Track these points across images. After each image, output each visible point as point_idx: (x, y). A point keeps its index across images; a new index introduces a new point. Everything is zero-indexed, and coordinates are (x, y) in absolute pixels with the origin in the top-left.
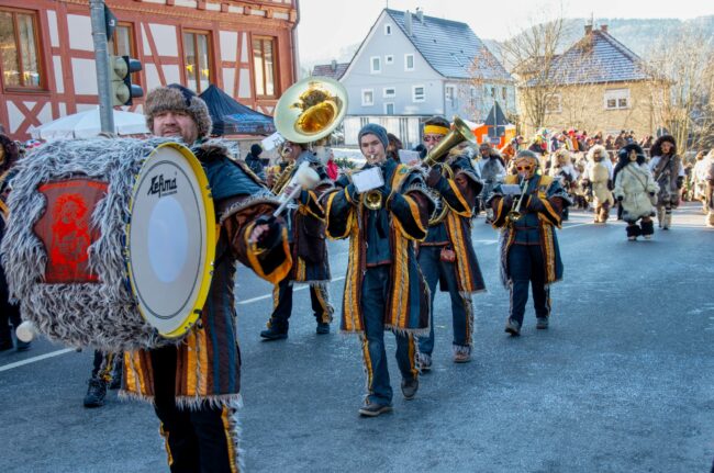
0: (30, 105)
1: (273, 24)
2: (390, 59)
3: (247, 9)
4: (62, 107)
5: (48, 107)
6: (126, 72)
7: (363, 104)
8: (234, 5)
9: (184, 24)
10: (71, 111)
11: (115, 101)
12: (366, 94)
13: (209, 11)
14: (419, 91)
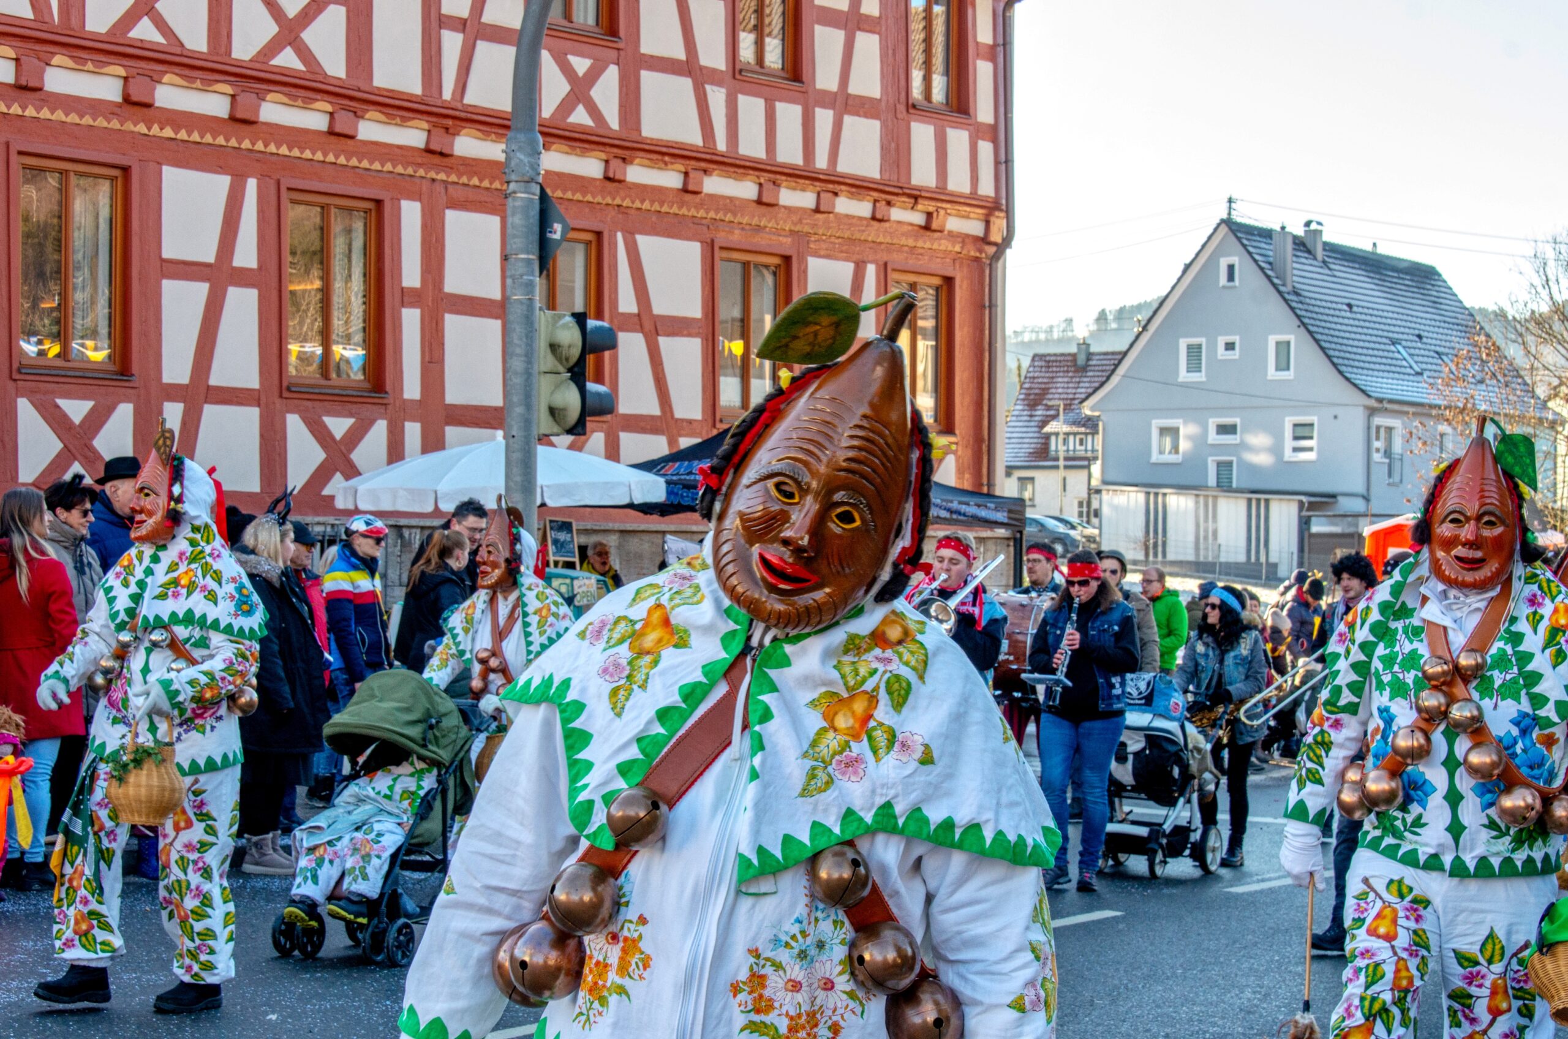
0: (339, 426)
1: (945, 245)
2: (1230, 346)
3: (881, 205)
4: (413, 431)
5: (380, 430)
6: (576, 352)
7: (1155, 457)
8: (852, 196)
9: (721, 239)
10: (433, 443)
11: (544, 423)
12: (1163, 431)
13: (788, 209)
14: (1302, 431)
